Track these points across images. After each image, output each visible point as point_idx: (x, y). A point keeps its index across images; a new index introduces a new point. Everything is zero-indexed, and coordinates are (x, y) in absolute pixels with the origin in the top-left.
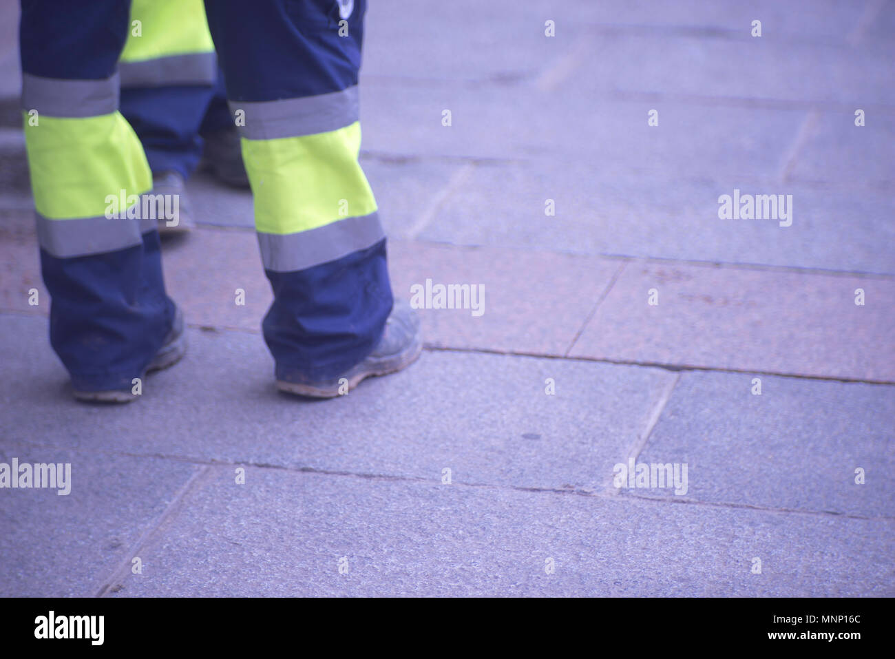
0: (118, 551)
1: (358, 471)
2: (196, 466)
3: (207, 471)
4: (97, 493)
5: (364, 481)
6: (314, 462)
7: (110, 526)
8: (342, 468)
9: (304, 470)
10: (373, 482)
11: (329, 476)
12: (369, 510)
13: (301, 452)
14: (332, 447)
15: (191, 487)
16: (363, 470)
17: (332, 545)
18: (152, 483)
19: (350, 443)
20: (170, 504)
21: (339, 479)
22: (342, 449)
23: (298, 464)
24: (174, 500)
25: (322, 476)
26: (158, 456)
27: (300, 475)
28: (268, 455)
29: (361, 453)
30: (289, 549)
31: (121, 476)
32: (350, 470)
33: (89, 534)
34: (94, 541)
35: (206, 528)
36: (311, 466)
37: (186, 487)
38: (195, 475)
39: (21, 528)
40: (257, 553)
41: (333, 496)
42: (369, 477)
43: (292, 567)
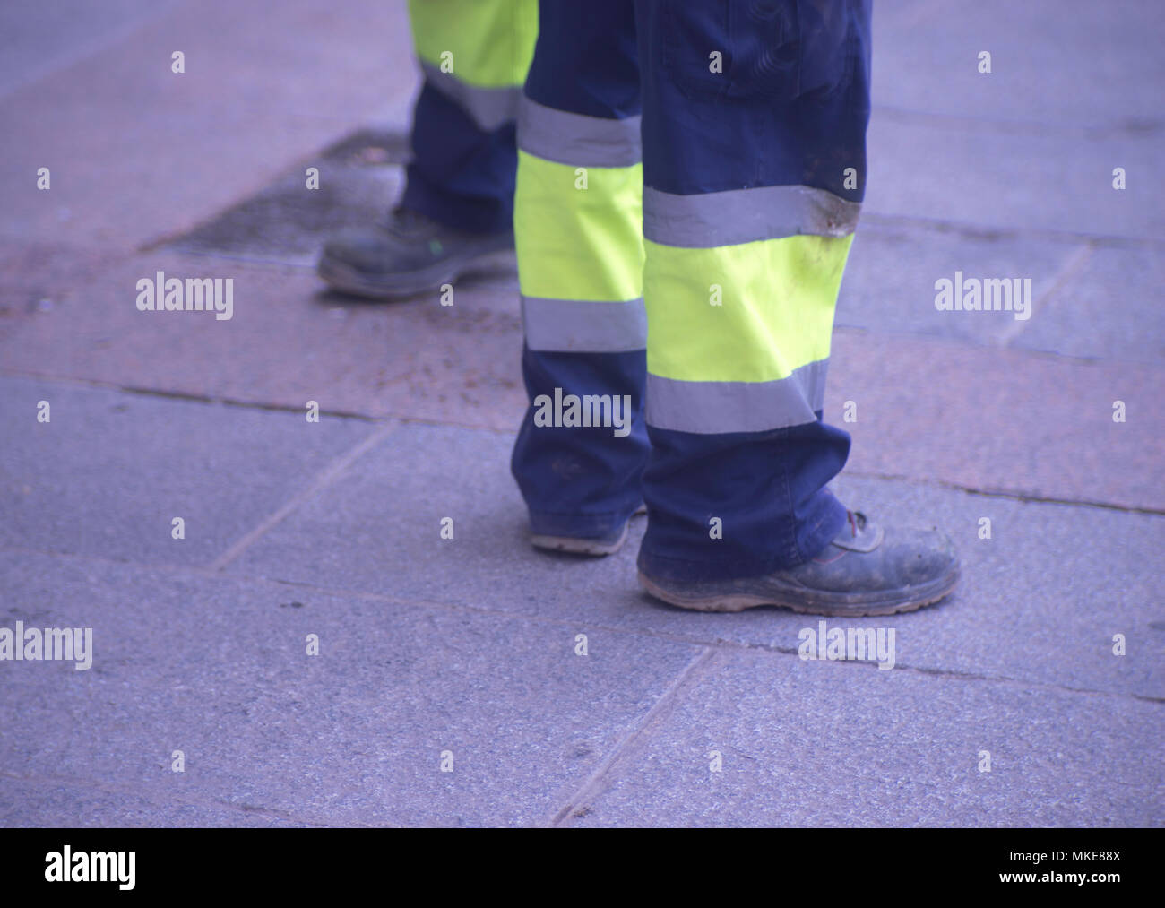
0: (585, 761)
1: (920, 664)
2: (697, 648)
3: (712, 655)
4: (559, 679)
5: (928, 678)
7: (576, 725)
10: (940, 680)
12: (933, 719)
15: (689, 676)
16: (927, 664)
17: (882, 766)
18: (635, 669)
20: (659, 699)
21: (894, 675)
22: (899, 633)
24: (666, 694)
25: (870, 668)
26: (645, 632)
27: (839, 667)
29: (924, 639)
30: (822, 768)
32: (908, 663)
33: (547, 735)
34: (553, 745)
35: (708, 735)
37: (682, 675)
38: (695, 660)
39: (453, 722)
40: (777, 772)
41: (884, 697)
42: (935, 673)
43: (825, 793)
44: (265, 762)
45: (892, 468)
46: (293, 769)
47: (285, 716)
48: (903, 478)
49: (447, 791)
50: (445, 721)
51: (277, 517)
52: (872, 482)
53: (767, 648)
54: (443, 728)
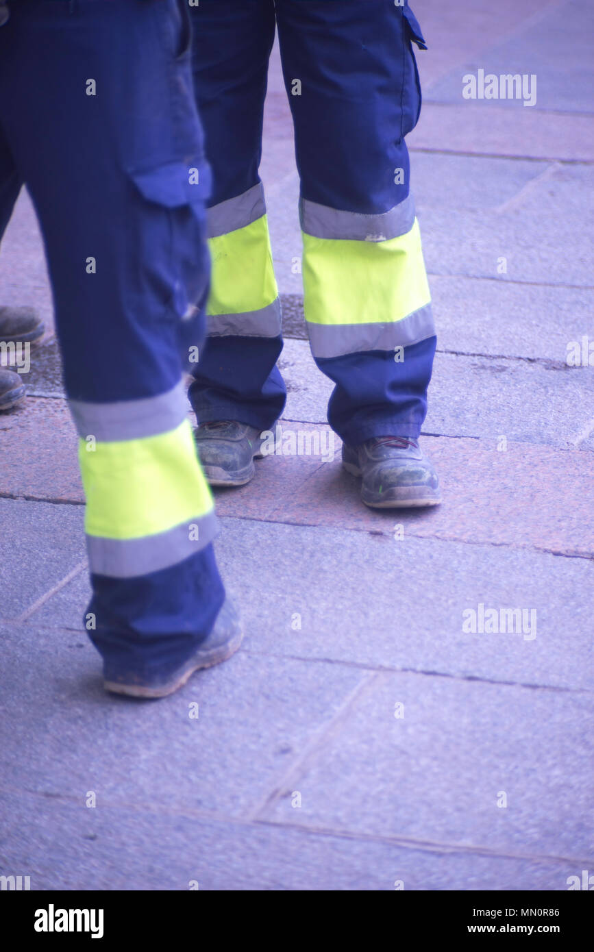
0: (288, 756)
1: (523, 681)
2: (365, 672)
3: (376, 676)
4: (267, 697)
5: (529, 691)
6: (479, 670)
7: (281, 730)
8: (507, 678)
9: (471, 679)
10: (538, 692)
11: (494, 686)
12: (533, 721)
13: (467, 660)
14: (497, 656)
15: (360, 692)
16: (528, 680)
17: (497, 756)
18: (320, 688)
19: (516, 653)
20: (339, 709)
21: (505, 689)
22: (507, 659)
23: (464, 672)
24: (344, 705)
25: (487, 685)
26: (329, 661)
27: (466, 684)
28: (435, 663)
29: (526, 663)
30: (455, 758)
31: (291, 680)
32: (514, 680)
33: (260, 736)
34: (265, 745)
35: (374, 735)
36: (477, 674)
37: (354, 692)
38: (363, 681)
39: (193, 729)
40: (424, 762)
41: (499, 705)
42: (534, 687)
43: (458, 776)
44: (60, 761)
45: (500, 538)
46: (80, 766)
47: (73, 727)
48: (508, 545)
49: (190, 781)
50: (187, 728)
51: (66, 580)
52: (485, 548)
53: (414, 671)
54: (186, 734)
